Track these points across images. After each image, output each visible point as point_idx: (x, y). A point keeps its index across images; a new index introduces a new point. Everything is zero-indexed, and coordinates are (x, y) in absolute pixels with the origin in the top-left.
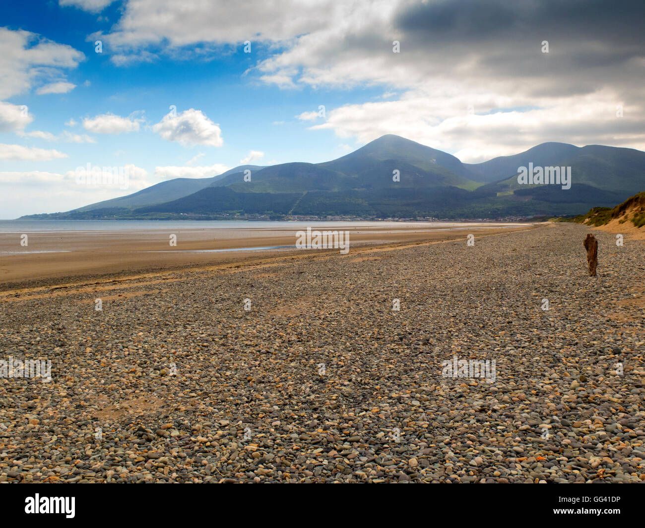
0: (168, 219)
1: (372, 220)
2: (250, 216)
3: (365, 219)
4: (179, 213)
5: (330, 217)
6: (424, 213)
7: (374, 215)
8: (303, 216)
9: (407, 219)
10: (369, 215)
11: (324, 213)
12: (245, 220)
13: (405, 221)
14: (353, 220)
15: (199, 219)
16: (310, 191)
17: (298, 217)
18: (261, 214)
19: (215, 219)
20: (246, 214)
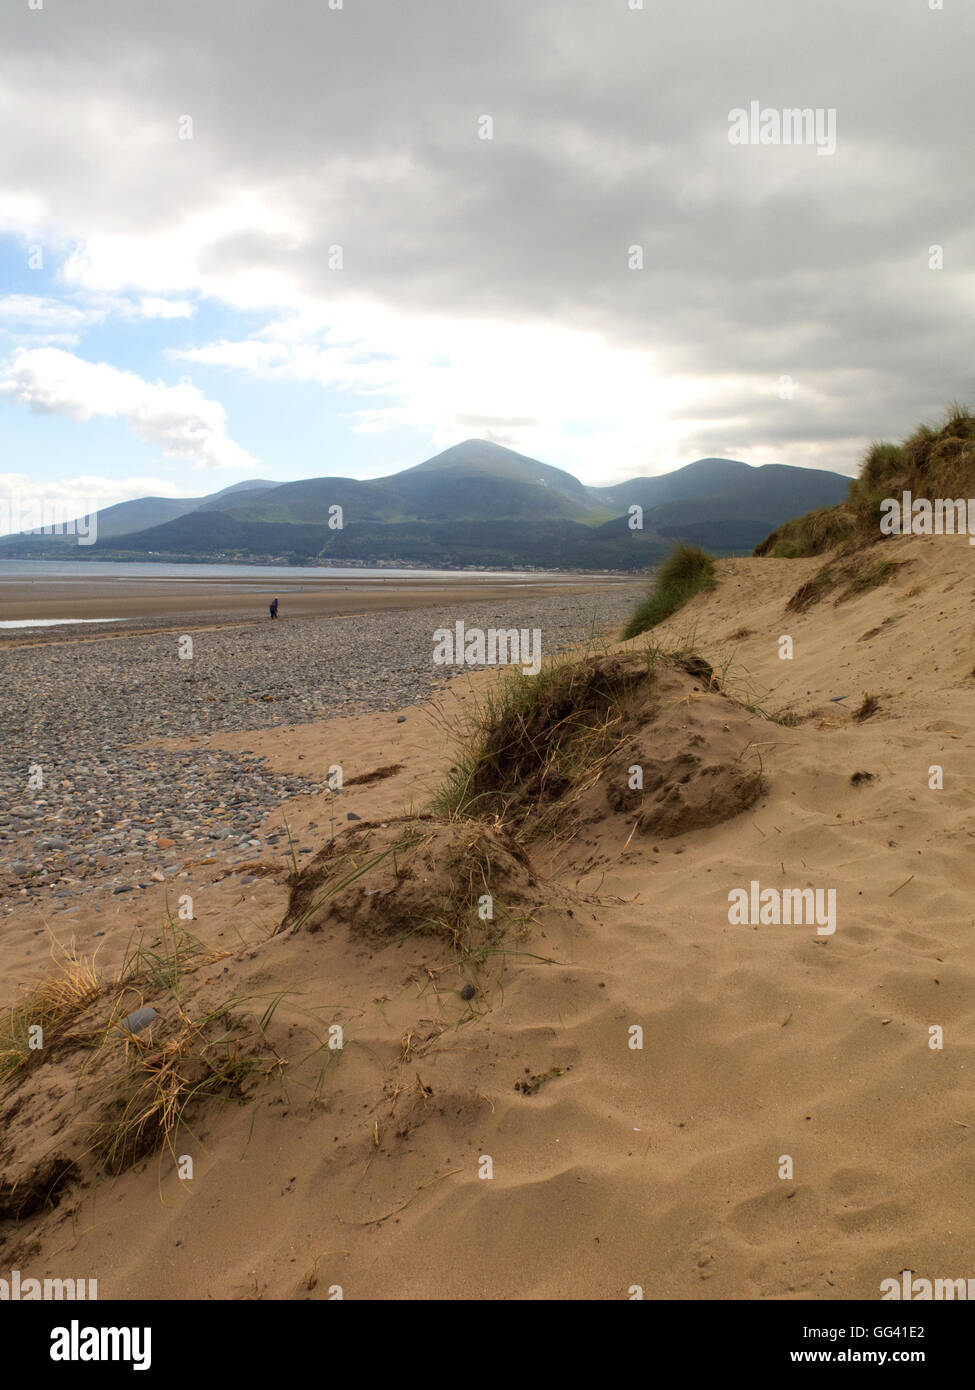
0: (129, 560)
1: (446, 568)
2: (257, 558)
3: (435, 567)
4: (147, 551)
5: (382, 562)
6: (523, 560)
7: (448, 560)
8: (340, 561)
9: (498, 568)
10: (442, 560)
11: (372, 555)
12: (252, 564)
13: (494, 571)
14: (417, 568)
15: (178, 561)
16: (352, 522)
17: (332, 562)
18: (276, 555)
19: (203, 561)
20: (252, 556)
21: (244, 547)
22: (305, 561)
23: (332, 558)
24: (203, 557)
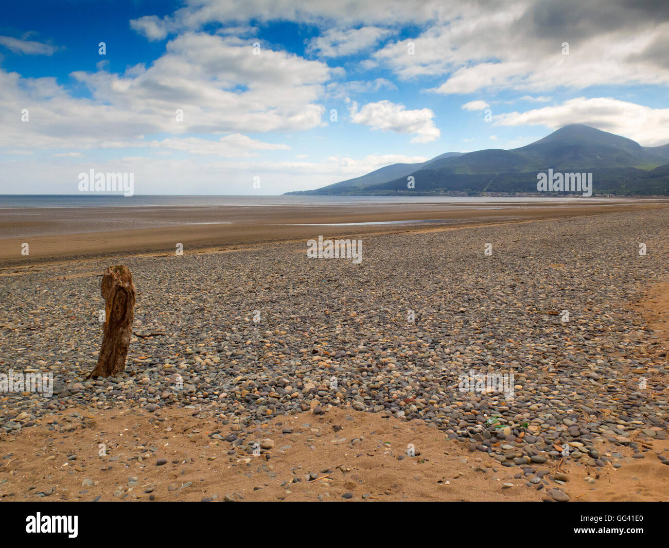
0: (388, 195)
2: (451, 193)
4: (397, 190)
6: (602, 190)
8: (495, 193)
11: (513, 190)
15: (412, 195)
16: (502, 172)
17: (491, 194)
18: (461, 191)
19: (424, 195)
20: (449, 192)
21: (445, 187)
22: (476, 193)
23: (491, 191)
24: (424, 192)
